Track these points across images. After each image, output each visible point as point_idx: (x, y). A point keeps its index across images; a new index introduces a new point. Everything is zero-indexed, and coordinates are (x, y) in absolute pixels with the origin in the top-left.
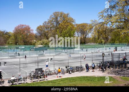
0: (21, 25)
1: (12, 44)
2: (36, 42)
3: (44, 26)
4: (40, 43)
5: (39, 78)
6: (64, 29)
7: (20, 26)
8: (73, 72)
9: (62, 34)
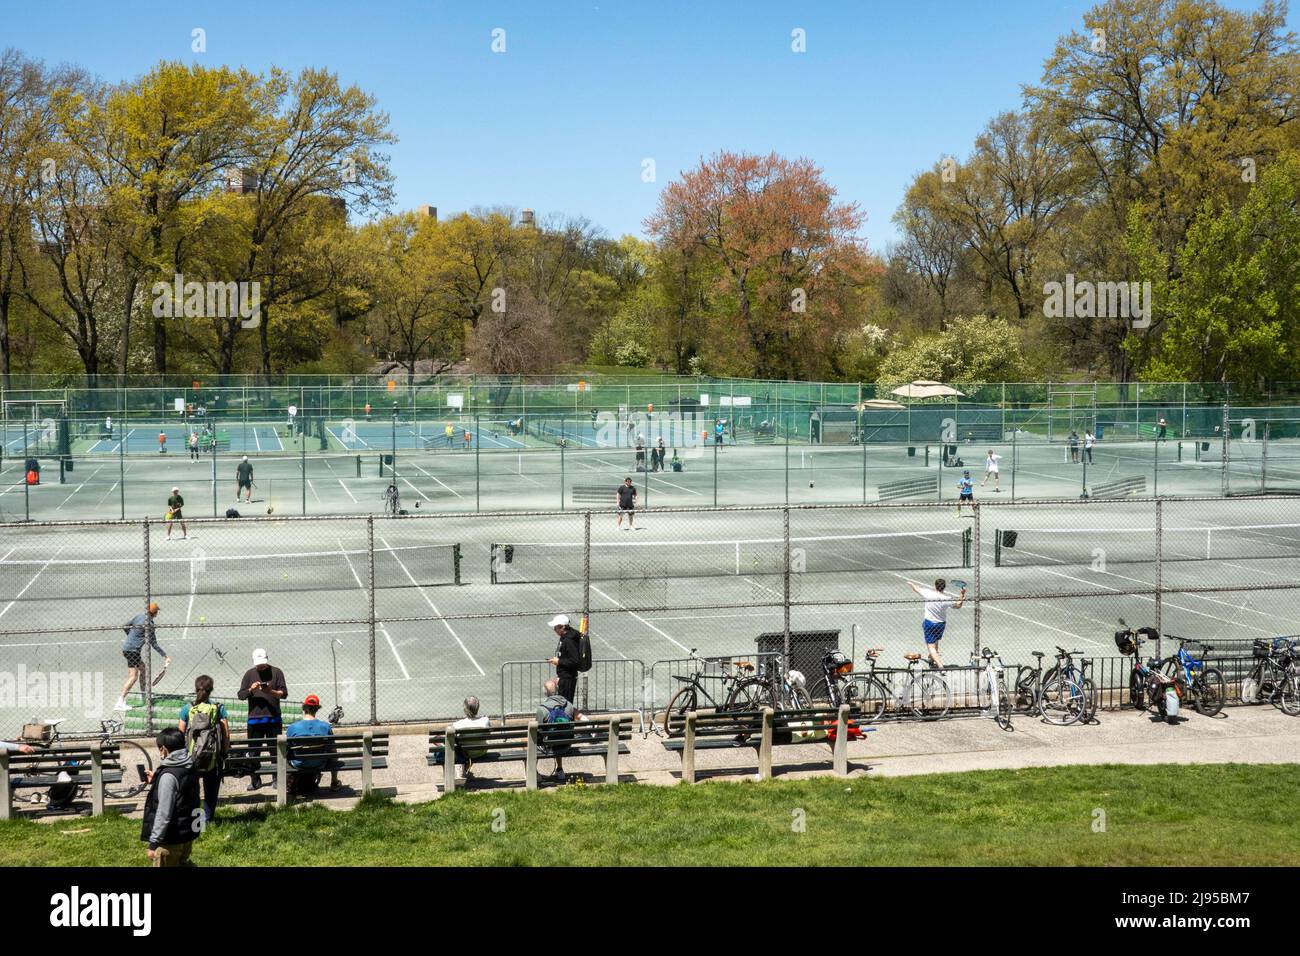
0: (728, 161)
1: (637, 363)
2: (882, 352)
3: (990, 172)
4: (931, 356)
5: (765, 734)
6: (1208, 204)
7: (722, 177)
8: (1207, 700)
9: (1185, 253)
